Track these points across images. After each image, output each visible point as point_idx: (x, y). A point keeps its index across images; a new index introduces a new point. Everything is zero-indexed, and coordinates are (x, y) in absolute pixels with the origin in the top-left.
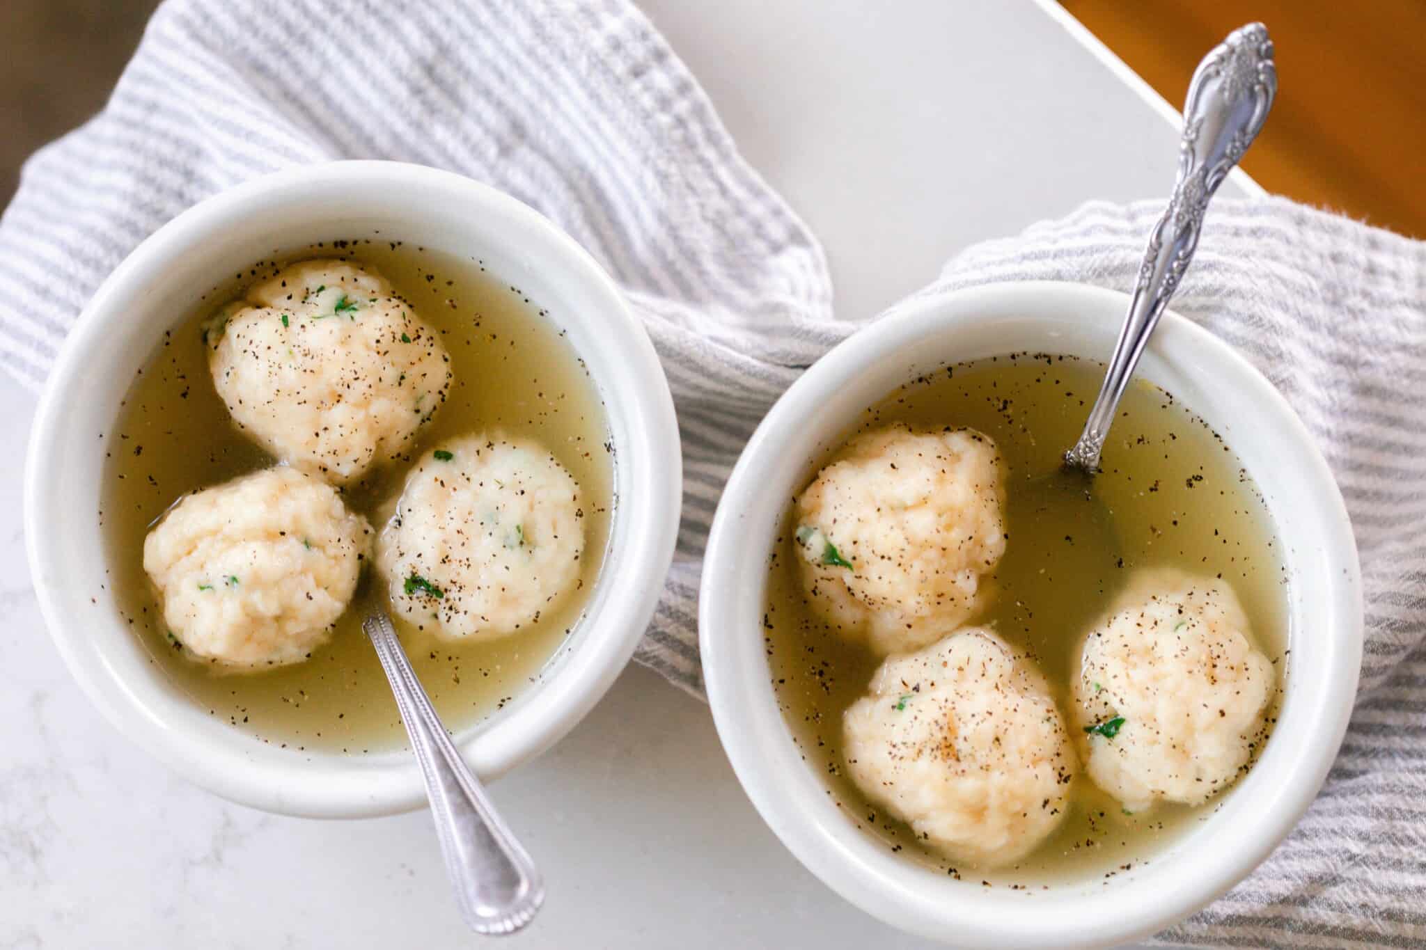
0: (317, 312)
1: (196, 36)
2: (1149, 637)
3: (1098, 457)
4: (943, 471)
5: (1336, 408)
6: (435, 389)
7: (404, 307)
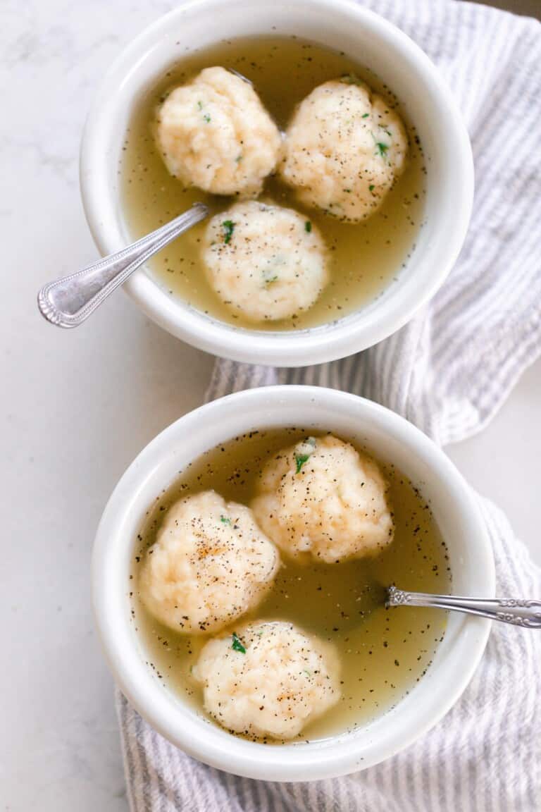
0: (375, 134)
1: (519, 40)
2: (297, 657)
3: (396, 604)
4: (366, 515)
5: (458, 752)
6: (345, 213)
7: (389, 184)
